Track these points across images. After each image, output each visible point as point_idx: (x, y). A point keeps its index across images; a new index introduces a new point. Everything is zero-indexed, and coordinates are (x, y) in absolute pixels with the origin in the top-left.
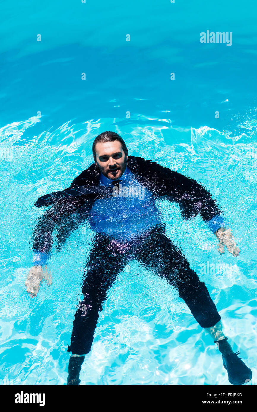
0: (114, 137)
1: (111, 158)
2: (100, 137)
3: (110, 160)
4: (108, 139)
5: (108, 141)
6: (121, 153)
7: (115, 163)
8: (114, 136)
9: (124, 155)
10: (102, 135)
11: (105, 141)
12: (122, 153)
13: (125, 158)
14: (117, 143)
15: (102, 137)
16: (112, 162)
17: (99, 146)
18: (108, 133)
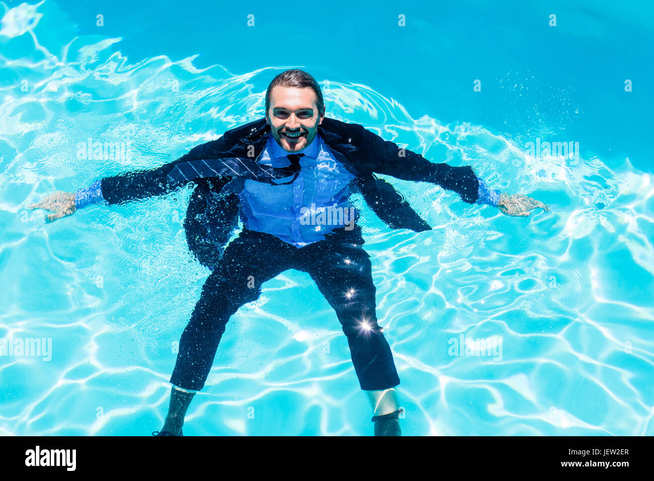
0: (307, 82)
1: (293, 116)
2: (283, 77)
3: (290, 118)
4: (296, 83)
5: (295, 86)
6: (311, 110)
7: (298, 125)
8: (307, 79)
9: (316, 116)
10: (286, 74)
11: (290, 85)
12: (314, 112)
13: (318, 121)
14: (309, 92)
15: (286, 76)
16: (292, 123)
17: (277, 90)
18: (297, 72)
